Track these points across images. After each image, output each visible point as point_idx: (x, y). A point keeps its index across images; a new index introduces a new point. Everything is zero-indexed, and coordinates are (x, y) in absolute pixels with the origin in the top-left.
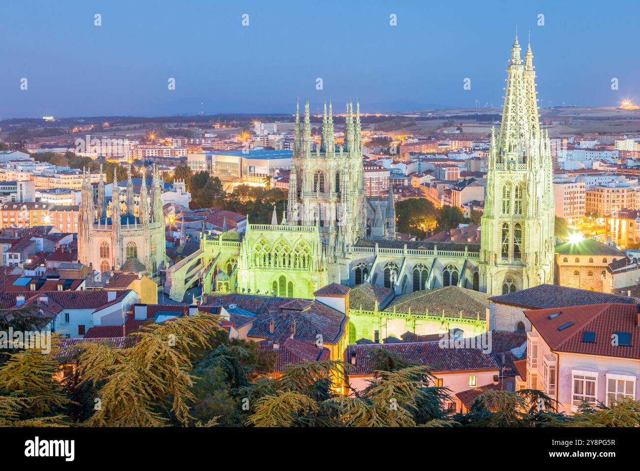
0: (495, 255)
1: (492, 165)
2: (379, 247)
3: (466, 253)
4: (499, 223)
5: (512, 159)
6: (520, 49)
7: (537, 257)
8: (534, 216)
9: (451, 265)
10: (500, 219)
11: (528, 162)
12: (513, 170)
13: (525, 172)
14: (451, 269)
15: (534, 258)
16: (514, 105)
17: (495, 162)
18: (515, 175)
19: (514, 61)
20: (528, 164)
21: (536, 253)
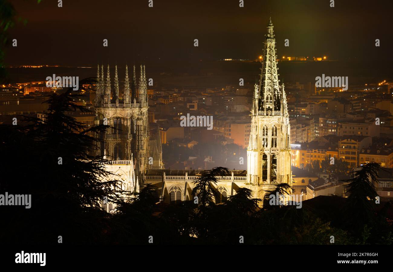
0: (258, 178)
1: (255, 112)
2: (166, 175)
3: (232, 177)
4: (261, 154)
5: (269, 107)
6: (273, 27)
7: (288, 178)
8: (286, 149)
9: (221, 187)
10: (261, 151)
11: (281, 109)
12: (270, 115)
13: (279, 117)
14: (221, 190)
15: (287, 178)
16: (270, 68)
17: (257, 110)
18: (272, 119)
19: (269, 35)
20: (281, 111)
21: (288, 175)
